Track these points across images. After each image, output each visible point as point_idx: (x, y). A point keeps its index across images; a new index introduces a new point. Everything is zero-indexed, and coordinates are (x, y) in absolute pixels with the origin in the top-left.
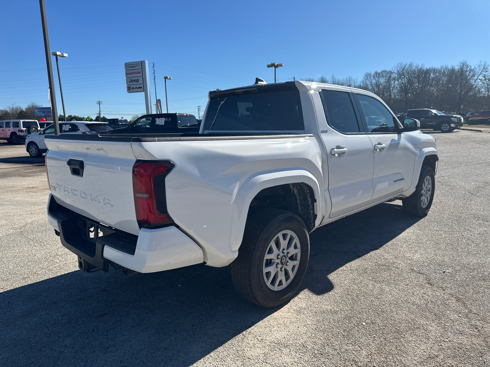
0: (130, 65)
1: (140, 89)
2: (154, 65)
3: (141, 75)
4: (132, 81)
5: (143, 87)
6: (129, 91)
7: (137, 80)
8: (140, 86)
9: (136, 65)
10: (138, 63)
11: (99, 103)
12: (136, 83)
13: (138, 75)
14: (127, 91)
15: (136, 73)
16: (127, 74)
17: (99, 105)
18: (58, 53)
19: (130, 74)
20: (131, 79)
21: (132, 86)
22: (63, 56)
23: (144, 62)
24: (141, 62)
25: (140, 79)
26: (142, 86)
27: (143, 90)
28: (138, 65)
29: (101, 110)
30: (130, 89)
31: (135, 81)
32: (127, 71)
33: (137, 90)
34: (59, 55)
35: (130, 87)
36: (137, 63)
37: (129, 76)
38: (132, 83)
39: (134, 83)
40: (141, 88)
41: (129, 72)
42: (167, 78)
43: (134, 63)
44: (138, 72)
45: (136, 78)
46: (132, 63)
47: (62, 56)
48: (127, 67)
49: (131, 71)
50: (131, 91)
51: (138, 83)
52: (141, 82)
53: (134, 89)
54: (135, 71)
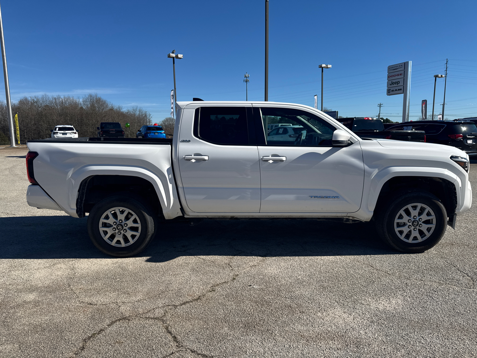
0: (393, 67)
1: (399, 91)
2: (447, 62)
3: (402, 76)
4: (393, 83)
5: (402, 89)
6: (389, 94)
7: (398, 82)
8: (400, 88)
9: (399, 67)
10: (401, 65)
11: (380, 106)
12: (396, 85)
13: (400, 77)
14: (387, 94)
15: (398, 75)
16: (388, 77)
17: (380, 107)
18: (323, 65)
19: (392, 76)
20: (392, 82)
21: (392, 89)
22: (328, 68)
23: (408, 63)
24: (404, 63)
25: (401, 81)
26: (402, 87)
27: (402, 92)
28: (401, 67)
29: (380, 112)
30: (390, 92)
31: (395, 83)
32: (390, 74)
33: (396, 92)
34: (324, 67)
35: (390, 90)
36: (399, 65)
37: (391, 78)
38: (392, 86)
39: (395, 85)
40: (401, 89)
41: (391, 74)
42: (438, 76)
43: (397, 66)
44: (400, 74)
45: (397, 81)
46: (395, 66)
47: (326, 67)
48: (390, 70)
49: (393, 74)
50: (390, 94)
51: (399, 85)
52: (401, 84)
53: (393, 91)
54: (396, 73)
